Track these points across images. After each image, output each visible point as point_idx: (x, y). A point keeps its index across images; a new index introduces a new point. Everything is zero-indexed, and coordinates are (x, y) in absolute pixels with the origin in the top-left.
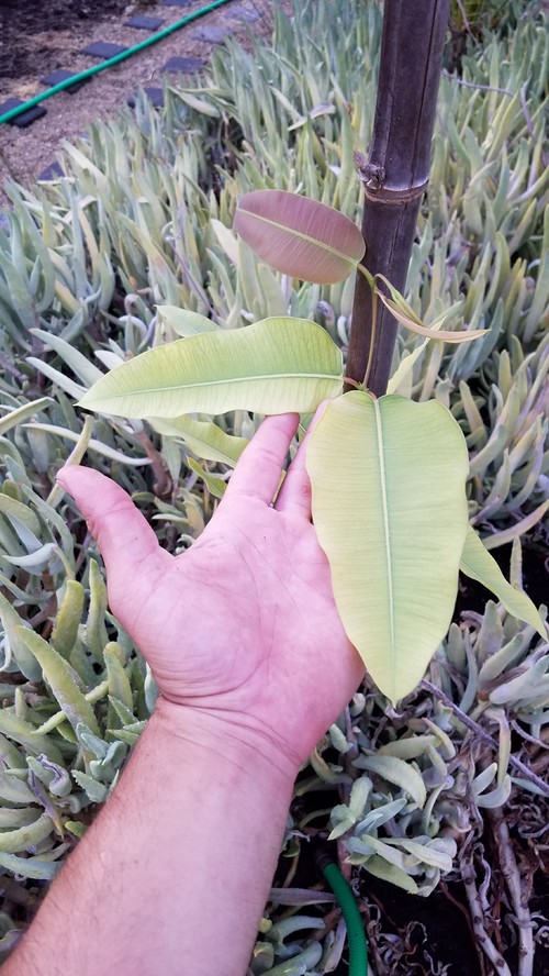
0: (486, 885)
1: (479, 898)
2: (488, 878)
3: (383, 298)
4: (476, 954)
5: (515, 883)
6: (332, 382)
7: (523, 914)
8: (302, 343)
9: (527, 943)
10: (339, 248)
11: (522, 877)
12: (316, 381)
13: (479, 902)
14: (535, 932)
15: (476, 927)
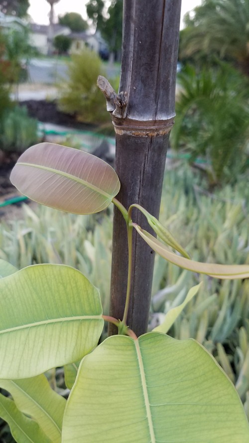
3: (138, 228)
6: (92, 323)
8: (61, 288)
10: (95, 184)
12: (76, 324)
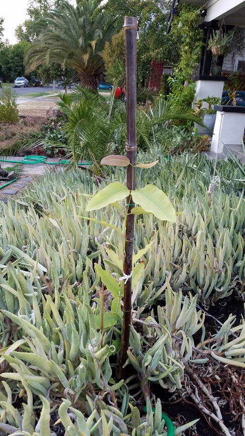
0: (197, 392)
1: (196, 397)
2: (196, 389)
4: (202, 414)
5: (205, 389)
7: (211, 397)
9: (217, 406)
11: (207, 387)
13: (197, 399)
14: (218, 403)
15: (199, 406)
